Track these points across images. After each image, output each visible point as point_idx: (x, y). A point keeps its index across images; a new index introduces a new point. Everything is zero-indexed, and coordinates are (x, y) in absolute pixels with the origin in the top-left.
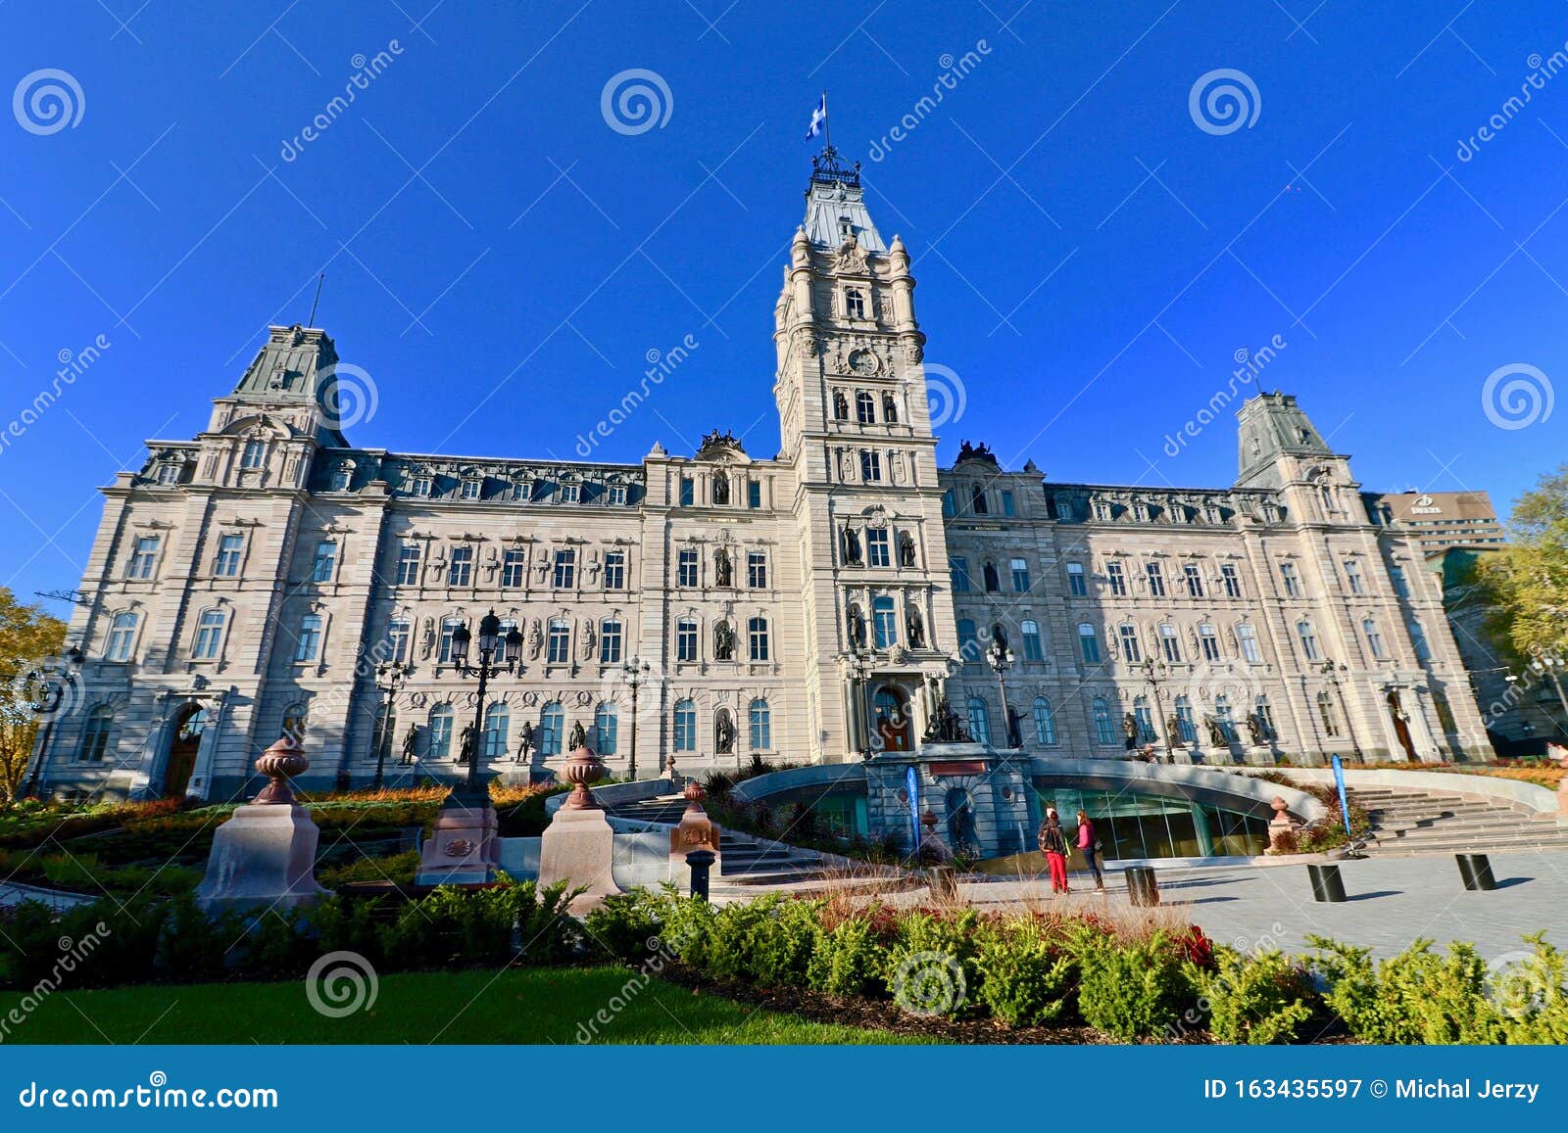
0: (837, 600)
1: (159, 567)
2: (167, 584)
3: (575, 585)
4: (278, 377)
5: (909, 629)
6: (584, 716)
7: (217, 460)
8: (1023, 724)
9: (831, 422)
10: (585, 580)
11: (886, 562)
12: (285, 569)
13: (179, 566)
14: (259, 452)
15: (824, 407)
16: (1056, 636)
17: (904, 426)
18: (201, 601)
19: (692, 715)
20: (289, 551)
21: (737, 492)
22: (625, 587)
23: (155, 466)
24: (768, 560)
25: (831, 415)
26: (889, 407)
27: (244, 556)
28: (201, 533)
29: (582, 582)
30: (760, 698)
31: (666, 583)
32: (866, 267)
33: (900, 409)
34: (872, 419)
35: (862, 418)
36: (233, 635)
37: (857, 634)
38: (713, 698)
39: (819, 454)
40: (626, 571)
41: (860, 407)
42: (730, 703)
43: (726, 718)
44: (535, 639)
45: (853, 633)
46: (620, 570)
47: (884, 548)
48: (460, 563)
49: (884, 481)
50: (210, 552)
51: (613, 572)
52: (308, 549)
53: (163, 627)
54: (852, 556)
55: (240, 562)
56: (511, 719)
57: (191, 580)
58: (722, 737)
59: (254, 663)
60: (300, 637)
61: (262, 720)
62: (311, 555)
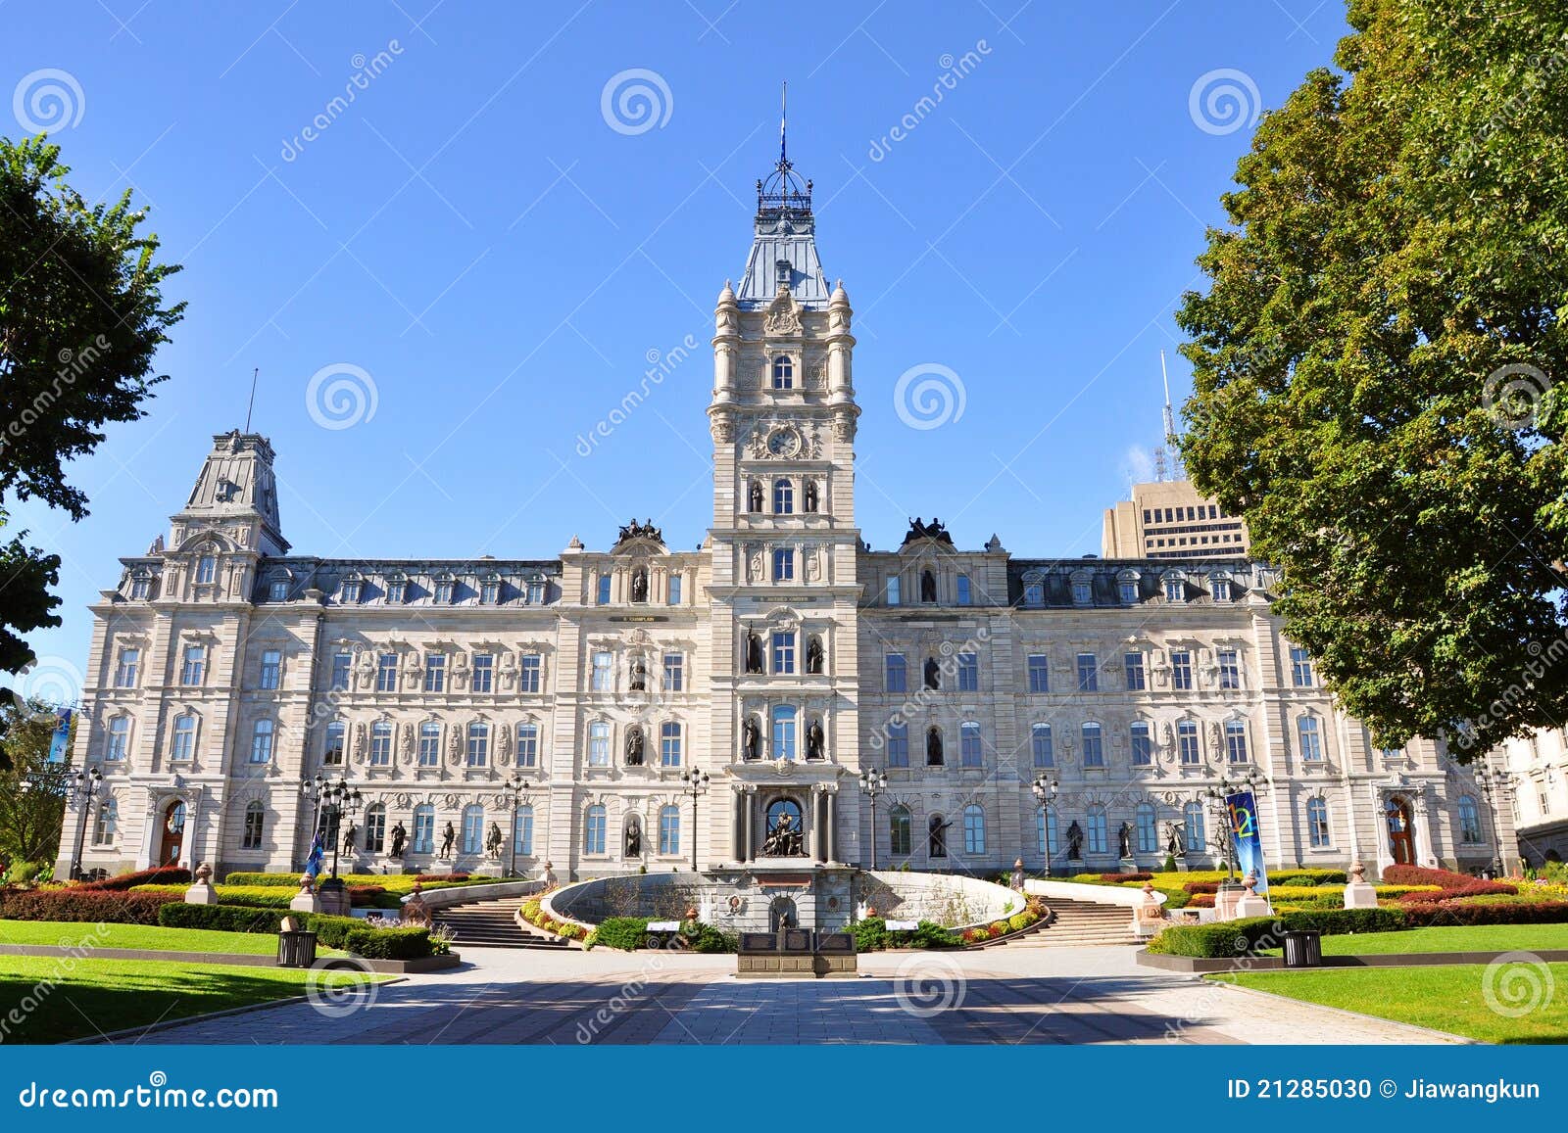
0: (734, 711)
1: (140, 677)
2: (148, 694)
3: (492, 689)
4: (221, 489)
5: (808, 738)
6: (501, 818)
7: (177, 576)
8: (949, 833)
9: (743, 517)
10: (502, 686)
11: (790, 669)
12: (239, 677)
13: (155, 677)
14: (210, 567)
15: (737, 498)
16: (998, 738)
17: (823, 517)
18: (176, 709)
19: (602, 820)
20: (241, 661)
21: (655, 589)
22: (540, 692)
23: (128, 582)
24: (685, 661)
25: (744, 510)
26: (811, 494)
27: (204, 667)
28: (170, 646)
29: (500, 686)
30: (670, 804)
31: (580, 687)
32: (800, 326)
33: (822, 494)
34: (789, 509)
35: (777, 508)
36: (202, 739)
37: (752, 744)
38: (624, 804)
39: (726, 553)
40: (541, 674)
41: (777, 495)
42: (641, 809)
43: (636, 824)
44: (455, 744)
45: (748, 743)
46: (535, 674)
47: (790, 654)
48: (387, 668)
49: (796, 581)
50: (178, 665)
51: (528, 676)
52: (256, 658)
53: (147, 732)
54: (754, 662)
55: (203, 673)
56: (436, 818)
57: (166, 689)
58: (631, 841)
59: (219, 764)
60: (254, 740)
61: (230, 814)
62: (259, 663)
